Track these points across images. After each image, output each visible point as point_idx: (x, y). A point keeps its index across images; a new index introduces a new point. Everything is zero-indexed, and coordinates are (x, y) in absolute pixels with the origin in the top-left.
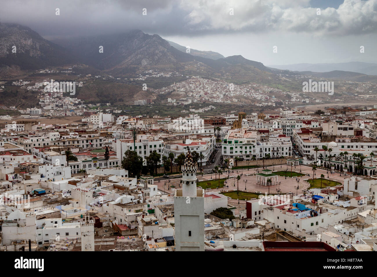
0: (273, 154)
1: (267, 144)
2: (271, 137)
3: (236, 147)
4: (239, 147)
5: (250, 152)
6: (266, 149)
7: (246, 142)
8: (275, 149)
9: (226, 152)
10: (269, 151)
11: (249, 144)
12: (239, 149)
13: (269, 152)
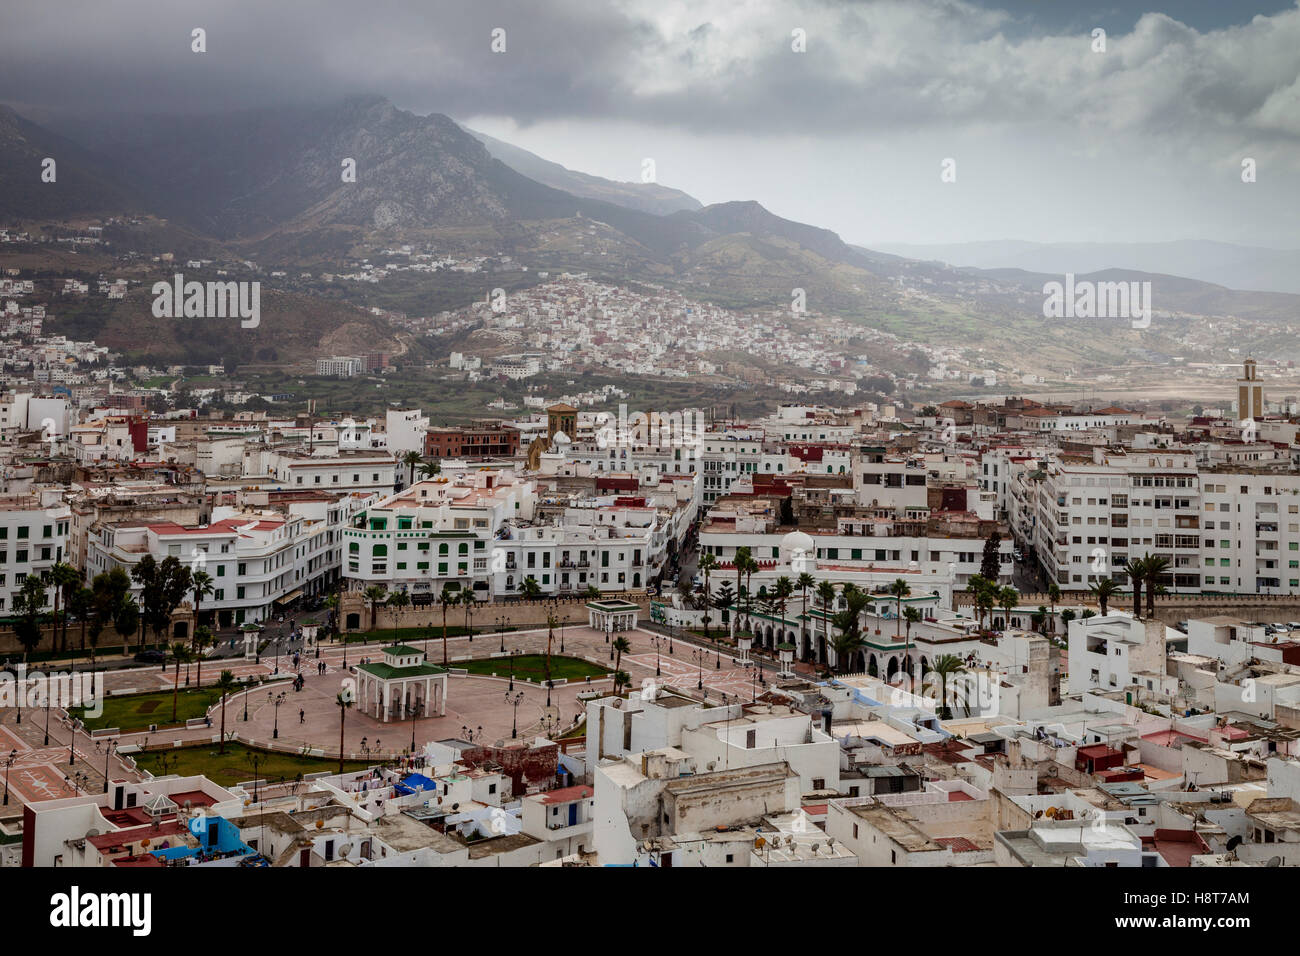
0: (566, 578)
1: (540, 535)
2: (577, 507)
3: (402, 546)
4: (413, 546)
5: (463, 566)
6: (532, 558)
7: (450, 526)
8: (575, 558)
9: (356, 565)
10: (546, 565)
11: (460, 532)
12: (413, 556)
13: (546, 571)
